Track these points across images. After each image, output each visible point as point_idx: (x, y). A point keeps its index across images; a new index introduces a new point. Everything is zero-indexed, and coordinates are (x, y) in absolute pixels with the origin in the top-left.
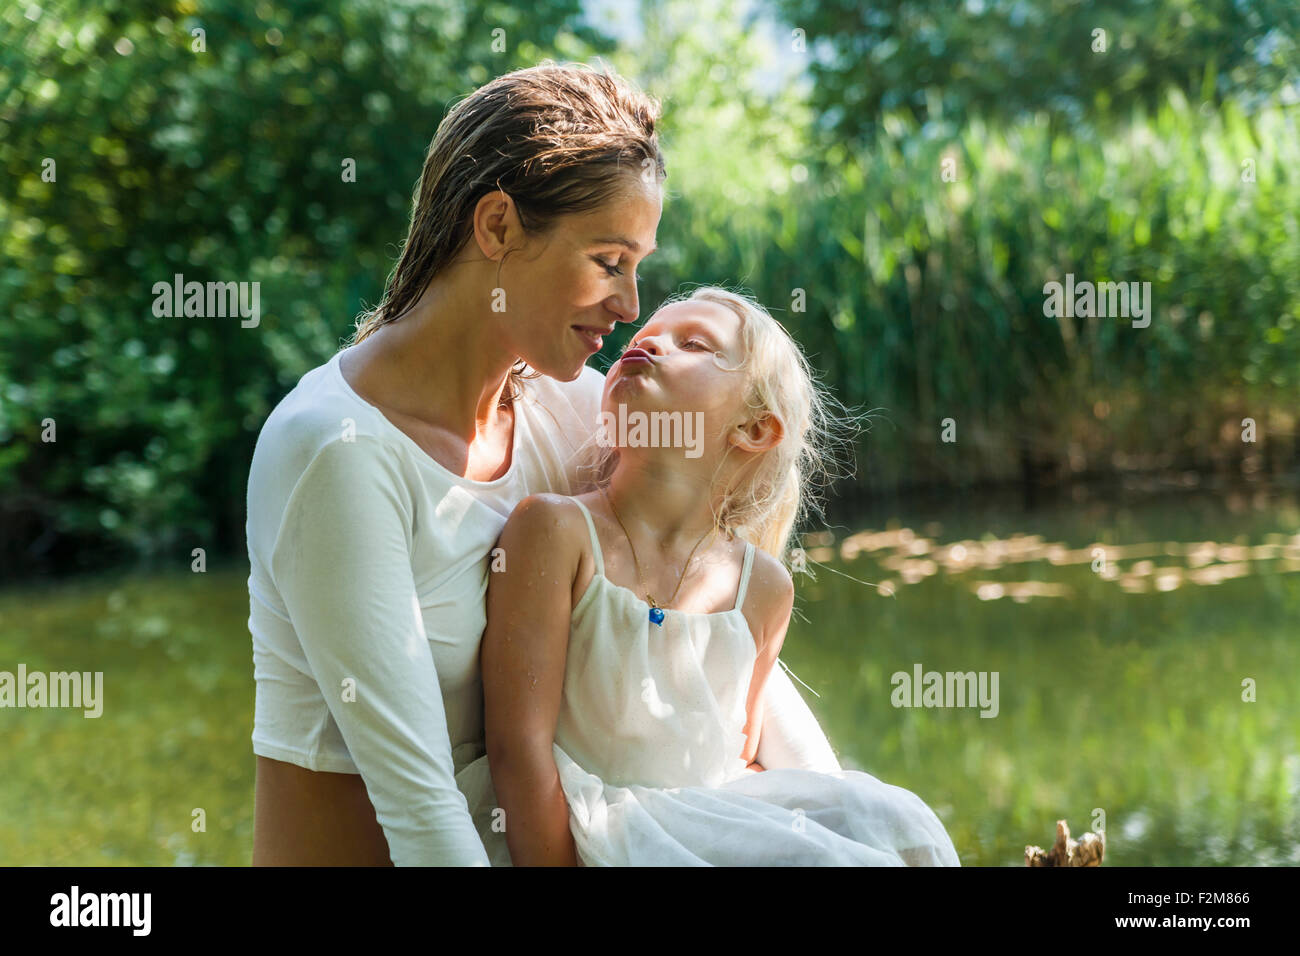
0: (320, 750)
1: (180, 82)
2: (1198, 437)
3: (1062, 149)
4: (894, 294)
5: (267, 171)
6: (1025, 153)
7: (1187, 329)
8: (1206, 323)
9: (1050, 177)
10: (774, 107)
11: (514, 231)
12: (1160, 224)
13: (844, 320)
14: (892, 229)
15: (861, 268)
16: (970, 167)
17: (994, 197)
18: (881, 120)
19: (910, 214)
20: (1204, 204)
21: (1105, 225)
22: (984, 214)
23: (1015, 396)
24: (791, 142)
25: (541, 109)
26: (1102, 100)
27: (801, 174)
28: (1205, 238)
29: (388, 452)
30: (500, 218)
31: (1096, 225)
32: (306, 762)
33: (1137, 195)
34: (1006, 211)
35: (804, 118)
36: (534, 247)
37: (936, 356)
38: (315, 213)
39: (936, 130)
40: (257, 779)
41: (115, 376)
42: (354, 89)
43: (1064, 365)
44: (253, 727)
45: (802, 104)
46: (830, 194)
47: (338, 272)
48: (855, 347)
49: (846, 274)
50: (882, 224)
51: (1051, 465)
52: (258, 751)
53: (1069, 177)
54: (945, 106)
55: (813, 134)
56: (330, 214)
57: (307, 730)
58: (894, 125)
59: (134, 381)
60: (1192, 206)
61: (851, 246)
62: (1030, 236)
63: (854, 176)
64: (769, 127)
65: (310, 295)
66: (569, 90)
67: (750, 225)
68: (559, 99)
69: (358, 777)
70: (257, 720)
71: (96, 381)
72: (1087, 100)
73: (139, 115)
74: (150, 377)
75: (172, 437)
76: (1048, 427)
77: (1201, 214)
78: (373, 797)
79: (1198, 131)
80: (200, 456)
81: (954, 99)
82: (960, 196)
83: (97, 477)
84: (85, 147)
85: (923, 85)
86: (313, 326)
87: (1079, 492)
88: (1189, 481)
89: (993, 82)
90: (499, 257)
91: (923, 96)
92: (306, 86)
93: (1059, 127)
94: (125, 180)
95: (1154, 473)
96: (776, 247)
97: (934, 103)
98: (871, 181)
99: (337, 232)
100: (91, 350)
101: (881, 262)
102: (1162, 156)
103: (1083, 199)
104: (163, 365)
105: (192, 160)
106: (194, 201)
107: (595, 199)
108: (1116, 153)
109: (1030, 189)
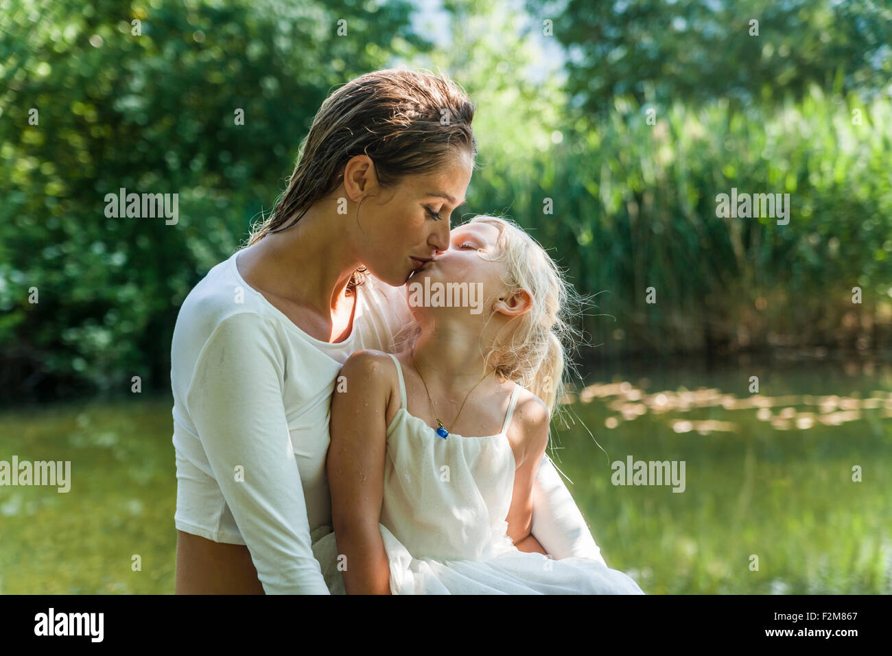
0: (220, 528)
1: (134, 66)
2: (826, 324)
3: (737, 123)
4: (621, 222)
5: (192, 128)
6: (712, 127)
7: (820, 249)
8: (834, 246)
9: (727, 144)
10: (540, 92)
11: (371, 183)
12: (803, 178)
13: (585, 238)
14: (620, 177)
15: (597, 204)
16: (674, 136)
17: (691, 156)
18: (613, 101)
19: (631, 167)
20: (834, 165)
21: (765, 178)
22: (683, 168)
23: (702, 293)
24: (551, 115)
25: (397, 101)
26: (766, 91)
27: (558, 138)
28: (834, 188)
29: (267, 324)
30: (363, 173)
31: (758, 177)
32: (211, 535)
33: (788, 156)
34: (697, 166)
35: (561, 99)
36: (385, 195)
37: (648, 264)
38: (224, 157)
39: (651, 111)
40: (177, 547)
41: (85, 267)
42: (253, 74)
43: (736, 272)
44: (176, 510)
45: (560, 90)
46: (578, 152)
47: (239, 198)
48: (592, 257)
49: (586, 208)
50: (612, 174)
51: (725, 341)
52: (178, 527)
53: (741, 143)
54: (657, 93)
55: (567, 111)
56: (235, 159)
57: (211, 514)
58: (622, 105)
59: (98, 270)
60: (826, 166)
61: (592, 188)
62: (713, 183)
63: (594, 140)
64: (537, 105)
65: (220, 213)
66: (417, 89)
67: (522, 172)
68: (410, 95)
69: (245, 547)
70: (178, 505)
71: (72, 269)
72: (756, 92)
73: (105, 89)
74: (109, 268)
75: (123, 308)
76: (723, 315)
77: (832, 171)
78: (256, 562)
79: (831, 114)
80: (141, 323)
81: (663, 89)
82: (666, 155)
83: (71, 336)
84: (68, 109)
85: (641, 78)
86: (222, 235)
87: (744, 359)
88: (820, 354)
89: (692, 77)
90: (359, 200)
91: (642, 87)
92: (220, 70)
93: (735, 108)
94: (95, 132)
95: (796, 347)
96: (539, 188)
97: (649, 90)
98: (605, 142)
99: (240, 171)
100: (69, 248)
101: (611, 198)
102: (806, 130)
103: (751, 158)
104: (118, 259)
105: (141, 119)
106: (142, 148)
107: (430, 166)
108: (774, 129)
109: (715, 151)
